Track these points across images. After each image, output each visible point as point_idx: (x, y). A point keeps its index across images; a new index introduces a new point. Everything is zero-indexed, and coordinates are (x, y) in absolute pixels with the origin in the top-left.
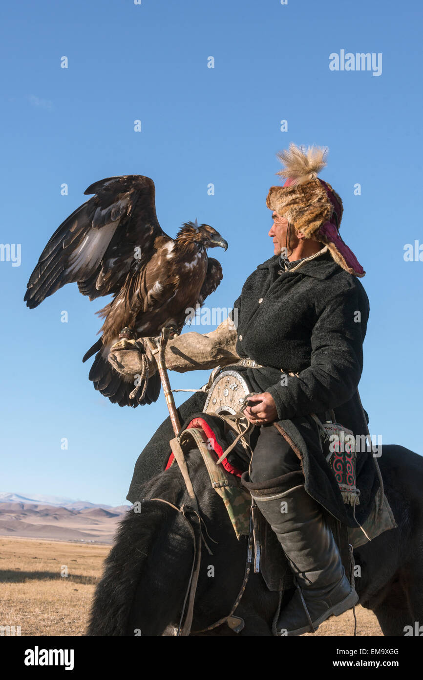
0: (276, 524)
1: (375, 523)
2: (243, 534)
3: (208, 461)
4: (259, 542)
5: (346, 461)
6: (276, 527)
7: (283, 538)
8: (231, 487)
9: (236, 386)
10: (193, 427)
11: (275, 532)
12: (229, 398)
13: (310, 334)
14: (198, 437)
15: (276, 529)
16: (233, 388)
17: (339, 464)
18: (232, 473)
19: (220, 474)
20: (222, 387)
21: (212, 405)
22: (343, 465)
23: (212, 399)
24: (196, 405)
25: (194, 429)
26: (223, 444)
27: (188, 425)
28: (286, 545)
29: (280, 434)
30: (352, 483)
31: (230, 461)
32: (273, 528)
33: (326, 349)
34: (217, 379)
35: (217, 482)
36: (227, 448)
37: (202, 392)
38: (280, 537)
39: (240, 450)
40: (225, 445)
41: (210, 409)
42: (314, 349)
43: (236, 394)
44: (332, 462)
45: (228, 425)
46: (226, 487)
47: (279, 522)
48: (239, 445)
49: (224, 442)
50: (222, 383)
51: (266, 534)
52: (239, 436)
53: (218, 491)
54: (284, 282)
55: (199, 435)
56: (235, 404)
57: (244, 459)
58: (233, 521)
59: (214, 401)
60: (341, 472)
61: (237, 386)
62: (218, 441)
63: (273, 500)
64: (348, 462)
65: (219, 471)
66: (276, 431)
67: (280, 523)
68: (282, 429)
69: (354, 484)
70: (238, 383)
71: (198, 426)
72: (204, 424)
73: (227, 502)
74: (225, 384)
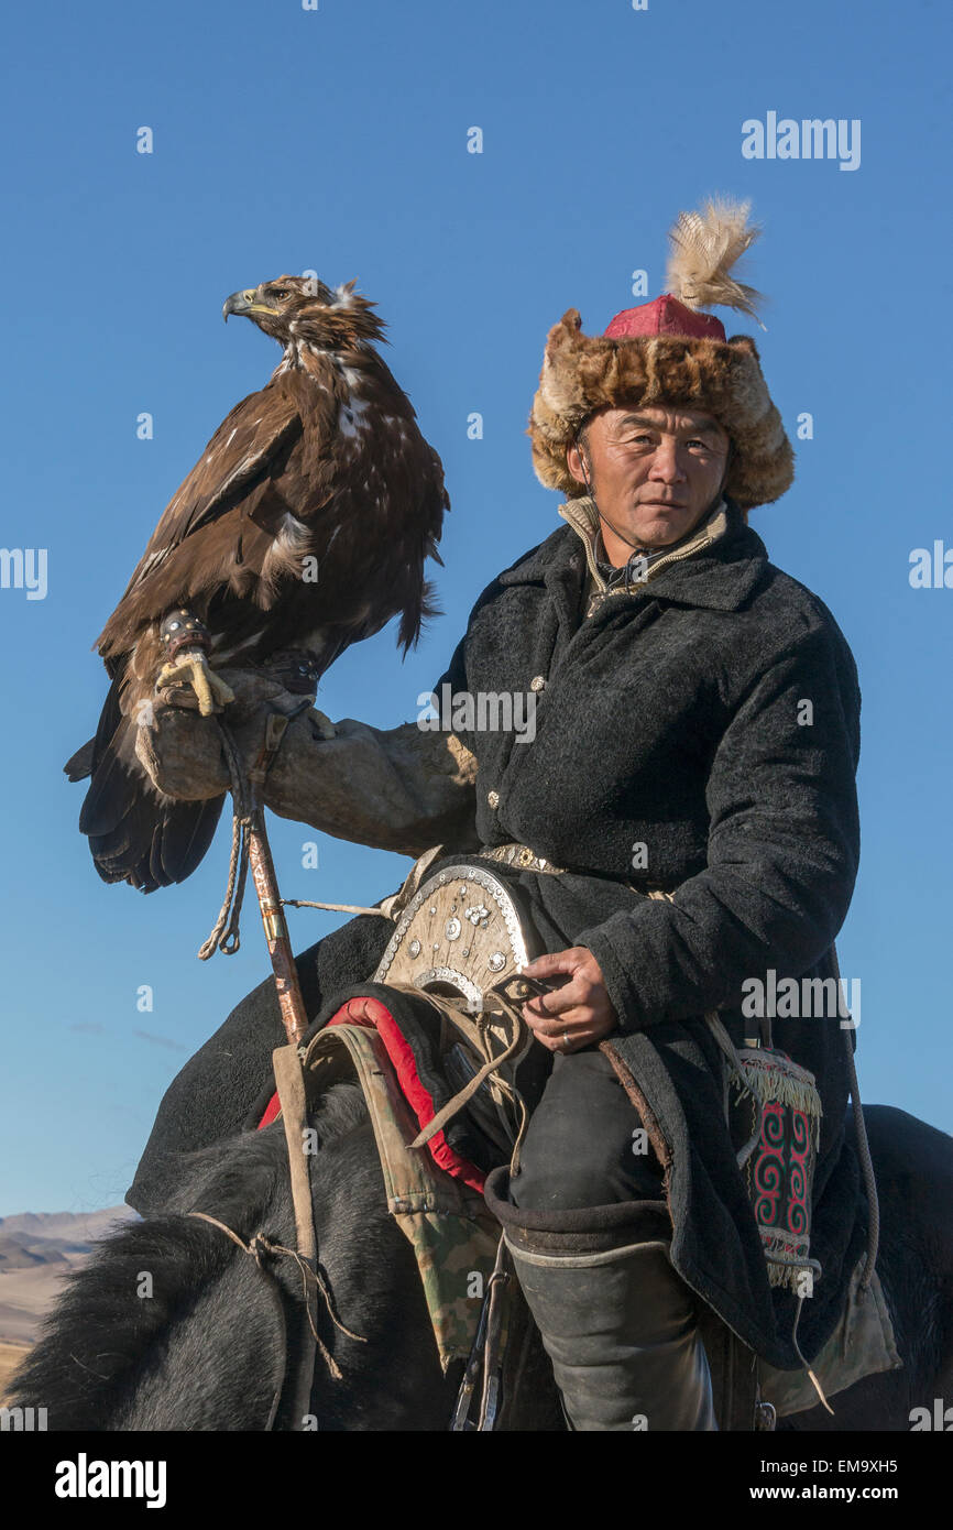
0: (557, 1335)
1: (843, 1353)
2: (460, 1355)
3: (385, 1130)
4: (496, 1380)
5: (792, 1161)
6: (556, 1344)
7: (570, 1378)
8: (443, 1217)
9: (485, 912)
10: (347, 1022)
11: (551, 1355)
12: (462, 946)
13: (704, 771)
14: (364, 1054)
15: (555, 1349)
16: (475, 919)
17: (771, 1170)
18: (454, 1173)
19: (413, 1176)
20: (444, 909)
21: (408, 960)
22: (781, 1170)
23: (408, 939)
24: (359, 951)
25: (354, 1029)
26: (436, 1086)
27: (334, 1013)
28: (574, 1401)
29: (615, 1080)
30: (800, 1228)
31: (454, 1141)
32: (549, 1342)
33: (747, 816)
34: (430, 885)
35: (404, 1198)
36: (448, 1100)
37: (380, 917)
38: (561, 1371)
39: (482, 1107)
40: (442, 1089)
41: (401, 970)
42: (714, 816)
43: (483, 937)
44: (752, 1166)
45: (451, 1025)
46: (427, 1215)
47: (568, 1333)
48: (483, 1093)
49: (439, 1080)
50: (444, 898)
51: (523, 1359)
52: (485, 1069)
53: (404, 1223)
54: (610, 625)
55: (365, 1047)
56: (476, 967)
57: (493, 1135)
58: (436, 1315)
59: (415, 949)
60: (774, 1194)
61: (490, 913)
62: (424, 1075)
63: (563, 1269)
64: (796, 1165)
65: (414, 1166)
66: (605, 1069)
67: (571, 1337)
68: (624, 1066)
69: (807, 1230)
70: (491, 906)
71: (363, 1020)
72: (383, 1017)
73: (425, 1258)
74: (450, 904)
